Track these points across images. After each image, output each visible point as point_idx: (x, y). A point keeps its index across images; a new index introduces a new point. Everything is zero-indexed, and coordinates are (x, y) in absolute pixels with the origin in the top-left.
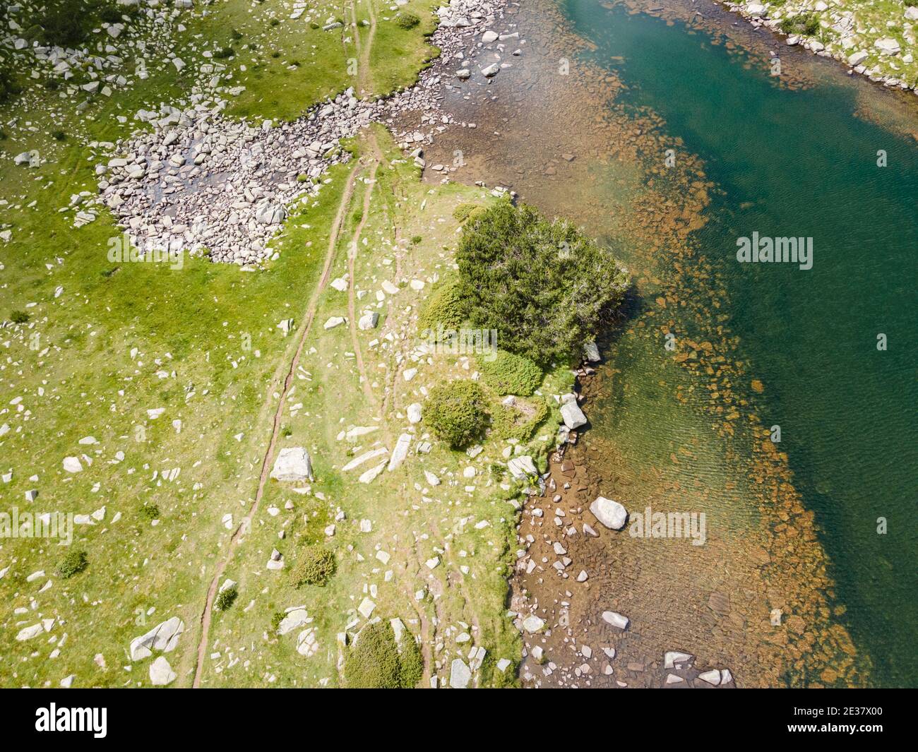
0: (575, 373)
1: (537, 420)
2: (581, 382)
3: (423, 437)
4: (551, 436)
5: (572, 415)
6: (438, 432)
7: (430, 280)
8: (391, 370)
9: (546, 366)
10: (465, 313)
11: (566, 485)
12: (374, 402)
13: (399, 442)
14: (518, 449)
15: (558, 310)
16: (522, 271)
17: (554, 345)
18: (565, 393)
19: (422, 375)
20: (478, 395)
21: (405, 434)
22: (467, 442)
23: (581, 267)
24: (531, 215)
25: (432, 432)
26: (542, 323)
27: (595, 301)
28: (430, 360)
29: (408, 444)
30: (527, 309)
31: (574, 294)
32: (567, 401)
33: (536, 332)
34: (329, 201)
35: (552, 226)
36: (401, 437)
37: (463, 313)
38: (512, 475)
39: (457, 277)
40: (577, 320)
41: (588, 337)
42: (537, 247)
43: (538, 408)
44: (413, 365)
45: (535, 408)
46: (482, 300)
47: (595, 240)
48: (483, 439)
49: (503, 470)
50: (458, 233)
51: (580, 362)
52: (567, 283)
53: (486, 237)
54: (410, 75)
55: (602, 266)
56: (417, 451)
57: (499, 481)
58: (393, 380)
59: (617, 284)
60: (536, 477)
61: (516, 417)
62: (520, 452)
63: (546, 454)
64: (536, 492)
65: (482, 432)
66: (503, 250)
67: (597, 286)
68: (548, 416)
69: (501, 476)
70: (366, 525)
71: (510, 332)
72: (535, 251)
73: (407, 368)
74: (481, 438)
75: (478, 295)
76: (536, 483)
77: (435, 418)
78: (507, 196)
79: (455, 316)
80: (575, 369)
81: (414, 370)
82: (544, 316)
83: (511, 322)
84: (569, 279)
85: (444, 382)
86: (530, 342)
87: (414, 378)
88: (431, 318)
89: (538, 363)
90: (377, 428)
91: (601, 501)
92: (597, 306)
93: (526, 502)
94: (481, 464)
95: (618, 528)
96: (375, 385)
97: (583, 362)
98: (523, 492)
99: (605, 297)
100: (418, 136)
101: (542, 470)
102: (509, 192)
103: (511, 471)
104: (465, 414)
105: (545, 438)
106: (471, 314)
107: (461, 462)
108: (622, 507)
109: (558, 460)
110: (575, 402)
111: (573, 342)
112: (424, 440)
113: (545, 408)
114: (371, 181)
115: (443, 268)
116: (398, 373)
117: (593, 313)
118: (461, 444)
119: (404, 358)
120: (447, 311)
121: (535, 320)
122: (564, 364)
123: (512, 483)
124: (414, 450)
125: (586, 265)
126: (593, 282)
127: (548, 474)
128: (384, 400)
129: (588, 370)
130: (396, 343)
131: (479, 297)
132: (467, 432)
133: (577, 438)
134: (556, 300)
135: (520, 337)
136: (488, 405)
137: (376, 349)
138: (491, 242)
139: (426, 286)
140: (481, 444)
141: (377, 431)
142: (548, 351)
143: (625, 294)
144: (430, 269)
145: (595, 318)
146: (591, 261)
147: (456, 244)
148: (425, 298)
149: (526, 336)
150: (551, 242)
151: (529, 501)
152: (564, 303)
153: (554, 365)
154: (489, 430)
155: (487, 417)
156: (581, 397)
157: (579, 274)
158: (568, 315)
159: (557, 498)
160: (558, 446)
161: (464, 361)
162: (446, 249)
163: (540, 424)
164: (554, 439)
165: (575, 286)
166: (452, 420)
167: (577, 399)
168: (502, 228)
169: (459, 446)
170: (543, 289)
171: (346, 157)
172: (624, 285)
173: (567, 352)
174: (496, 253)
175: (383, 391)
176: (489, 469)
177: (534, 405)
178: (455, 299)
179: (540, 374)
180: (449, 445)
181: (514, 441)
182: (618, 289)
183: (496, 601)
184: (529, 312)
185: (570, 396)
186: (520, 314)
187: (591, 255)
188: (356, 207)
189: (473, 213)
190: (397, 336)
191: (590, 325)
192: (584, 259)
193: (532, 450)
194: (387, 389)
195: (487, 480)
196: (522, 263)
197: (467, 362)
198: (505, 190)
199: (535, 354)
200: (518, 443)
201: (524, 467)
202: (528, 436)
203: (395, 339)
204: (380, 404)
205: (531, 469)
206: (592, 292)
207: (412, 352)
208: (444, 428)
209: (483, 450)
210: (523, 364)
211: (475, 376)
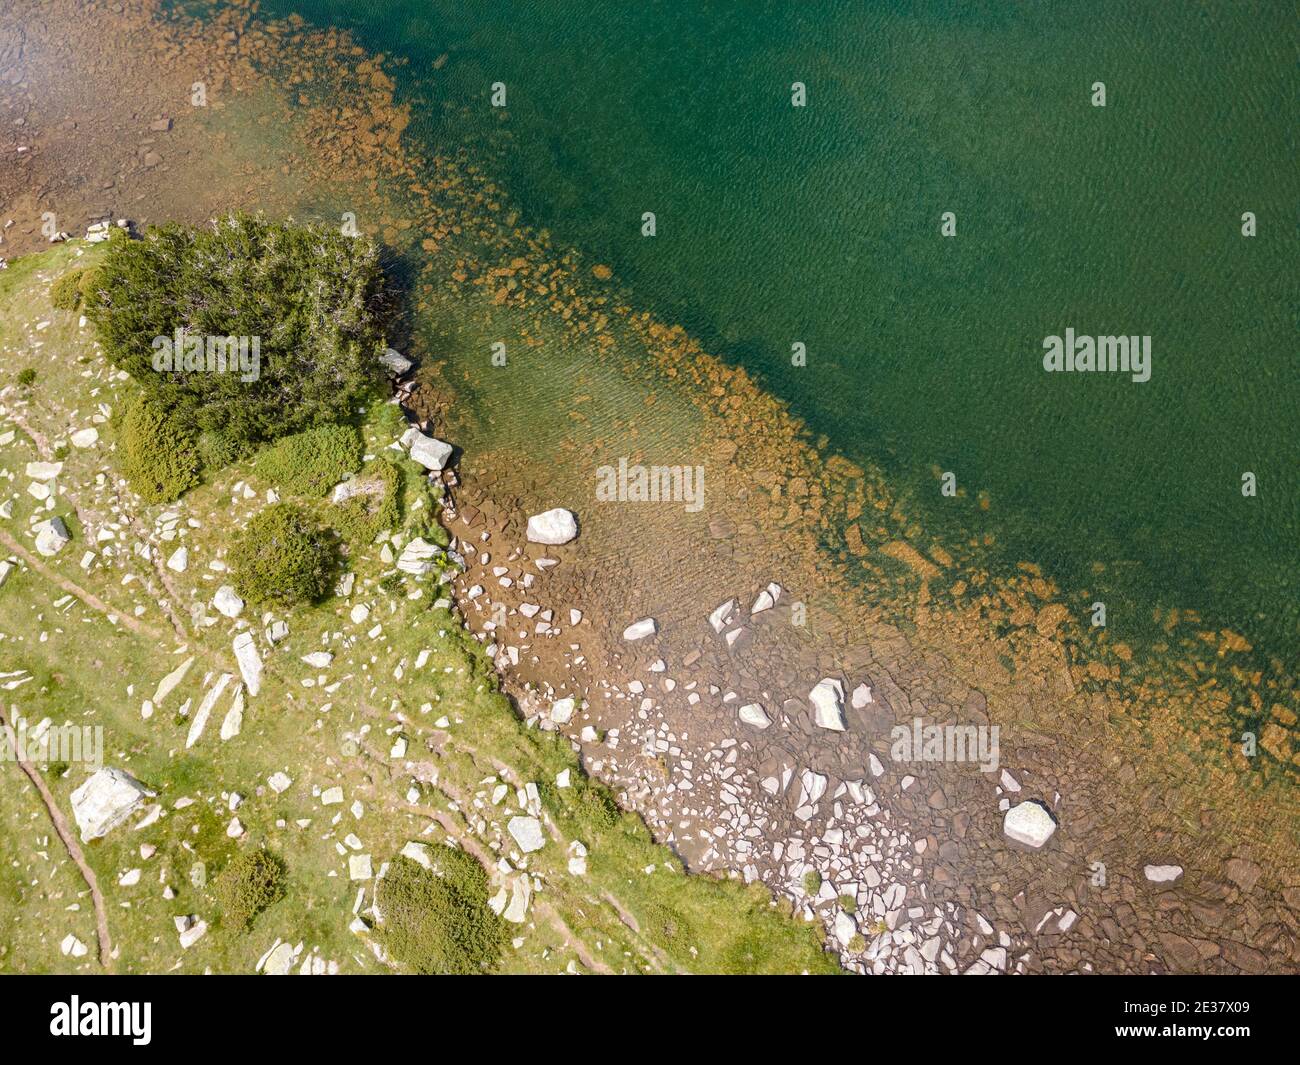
0: (395, 402)
1: (393, 490)
2: (411, 407)
3: (266, 621)
4: (424, 495)
5: (429, 453)
6: (279, 600)
7: (98, 419)
8: (147, 575)
9: (352, 417)
10: (189, 428)
11: (484, 536)
12: (157, 633)
13: (237, 652)
14: (397, 540)
15: (313, 340)
16: (224, 320)
17: (342, 386)
18: (401, 435)
19: (197, 548)
20: (294, 517)
21: (237, 637)
22: (327, 582)
23: (300, 264)
24: (174, 237)
25: (271, 607)
26: (306, 370)
27: (351, 296)
28: (193, 523)
29: (253, 645)
30: (271, 365)
31: (317, 305)
32: (411, 441)
33: (306, 385)
35: (217, 234)
36: (236, 645)
37: (187, 429)
38: (412, 576)
39: (137, 388)
40: (346, 337)
41: (377, 347)
42: (220, 275)
43: (384, 475)
44: (170, 547)
45: (379, 478)
46: (200, 395)
47: (290, 219)
48: (345, 562)
49: (398, 578)
50: (86, 327)
51: (390, 384)
52: (298, 297)
53: (132, 306)
55: (326, 246)
56: (272, 644)
57: (403, 594)
58: (160, 585)
59: (362, 258)
60: (443, 554)
61: (364, 506)
62: (401, 543)
63: (434, 520)
64: (456, 572)
65: (337, 556)
66: (174, 310)
67: (339, 276)
68: (401, 475)
69: (401, 586)
70: (279, 782)
71: (274, 409)
72: (220, 283)
73: (168, 556)
74: (342, 564)
75: (189, 392)
76: (449, 562)
77: (261, 586)
78: (118, 233)
79: (180, 440)
80: (391, 396)
81: (181, 552)
82: (301, 359)
83: (264, 395)
84: (296, 290)
85: (237, 534)
86: (309, 404)
87: (191, 558)
88: (147, 467)
89: (339, 421)
90: (192, 659)
91: (535, 522)
92: (357, 301)
93: (453, 592)
94: (367, 593)
95: (573, 535)
96: (140, 611)
97: (394, 381)
98: (441, 583)
99: (359, 283)
101: (444, 542)
102: (114, 225)
103: (409, 571)
104: (297, 552)
105: (419, 503)
106: (200, 423)
107: (339, 612)
108: (561, 510)
109: (453, 516)
110: (421, 435)
111: (363, 366)
112: (270, 624)
113: (392, 469)
115: (104, 389)
116: (161, 571)
117: (359, 313)
118: (321, 591)
119: (153, 546)
120: (161, 442)
121: (293, 371)
122: (373, 400)
123: (419, 585)
124: (266, 645)
125: (304, 257)
126: (330, 274)
127: (454, 541)
128: (170, 619)
129: (407, 386)
130: (123, 536)
131: (193, 393)
132: (317, 572)
133: (456, 474)
134: (300, 327)
135: (291, 406)
136: (318, 519)
137: (98, 565)
138: (146, 308)
139: (100, 431)
140: (347, 571)
141: (195, 664)
142: (340, 398)
143: (380, 264)
144: (86, 405)
145: (367, 317)
146: (306, 248)
147: (96, 345)
148: (113, 447)
149: (298, 399)
150: (232, 256)
151: (455, 588)
152: (314, 325)
153: (362, 410)
154: (344, 546)
155: (328, 534)
156: (424, 425)
157: (304, 276)
158: (329, 336)
159: (485, 558)
160: (441, 501)
161: (242, 489)
162: (86, 361)
163: (400, 493)
164: (431, 496)
165: (311, 294)
166: (286, 572)
167: (421, 430)
168: (147, 280)
169: (320, 595)
170: (272, 325)
172: (371, 252)
173: (364, 383)
174: (167, 319)
175: (158, 610)
176: (381, 590)
177: (375, 475)
178: (160, 418)
179: (353, 432)
180: (307, 604)
181: (384, 536)
182: (366, 262)
183: (504, 723)
184: (278, 366)
185: (410, 433)
186: (268, 378)
187: (300, 242)
189: (84, 284)
190: (116, 527)
191: (368, 331)
192: (295, 252)
193: (414, 528)
194: (163, 603)
195: (388, 606)
196: (216, 309)
197: (247, 487)
198: (106, 224)
199: (327, 413)
200: (391, 535)
201: (420, 555)
202: (397, 516)
203: (117, 533)
204: (168, 629)
205: (430, 550)
206: (338, 287)
207: (158, 531)
208: (283, 589)
209: (356, 576)
210: (322, 436)
211: (271, 497)
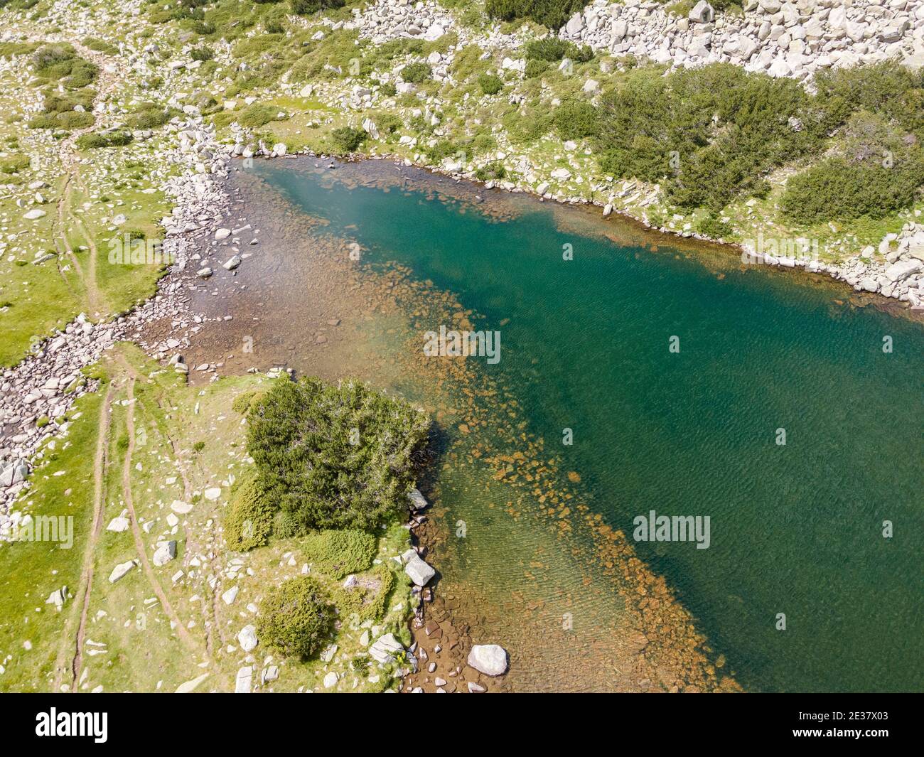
0: (408, 527)
1: (386, 591)
2: (417, 534)
3: (266, 662)
4: (405, 602)
5: (418, 571)
6: (281, 649)
7: (226, 484)
8: (207, 599)
9: (376, 530)
10: (275, 505)
11: (437, 649)
12: (195, 645)
13: (238, 680)
14: (376, 630)
15: (371, 469)
16: (322, 442)
17: (378, 506)
18: (404, 551)
19: (245, 591)
20: (314, 589)
21: (243, 668)
22: (318, 646)
23: (380, 419)
24: (314, 385)
25: (274, 652)
26: (359, 488)
27: (404, 448)
28: (250, 571)
29: (250, 678)
30: (339, 479)
31: (381, 448)
32: (409, 559)
33: (356, 499)
34: (83, 438)
35: (339, 389)
36: (239, 674)
37: (272, 506)
38: (377, 663)
39: (255, 471)
40: (392, 473)
41: (409, 486)
42: (331, 414)
43: (383, 578)
44: (230, 583)
45: (379, 579)
46: (289, 486)
47: (384, 390)
48: (335, 635)
49: (367, 661)
50: (244, 425)
51: (409, 513)
52: (371, 440)
53: (274, 420)
54: (148, 286)
55: (399, 413)
56: (263, 682)
57: (366, 675)
58: (212, 610)
59: (419, 425)
60: (404, 653)
61: (362, 597)
62: (377, 633)
63: (406, 623)
64: (408, 671)
65: (331, 628)
66: (296, 428)
67: (401, 433)
68: (395, 582)
69: (366, 668)
71: (329, 509)
72: (329, 419)
73: (225, 590)
74: (332, 635)
75: (283, 482)
76: (406, 660)
77: (274, 634)
78: (285, 375)
79: (265, 512)
80: (406, 522)
81: (235, 589)
82: (359, 480)
83: (327, 498)
84: (371, 434)
85: (273, 589)
86: (352, 511)
87: (237, 597)
88: (238, 524)
89: (367, 530)
90: (207, 675)
91: (476, 649)
92: (407, 452)
93: (401, 686)
94: (341, 665)
95: (503, 671)
96: (191, 624)
97: (412, 512)
98: (395, 676)
99: (412, 441)
100: (172, 343)
101: (407, 643)
102: (285, 371)
103: (375, 657)
104: (306, 616)
105: (399, 607)
106: (282, 504)
107: (317, 673)
108: (499, 647)
109: (420, 625)
110: (417, 556)
111: (395, 496)
112: (268, 665)
113: (390, 575)
114: (130, 402)
115: (237, 466)
116: (217, 600)
117: (405, 460)
118: (311, 651)
119: (219, 579)
120: (254, 510)
121: (350, 487)
122: (393, 522)
123: (380, 671)
124: (259, 682)
125: (384, 416)
126: (396, 431)
127: (414, 645)
128: (206, 638)
129: (419, 519)
130: (205, 566)
131: (285, 483)
132: (314, 636)
133: (432, 594)
134: (366, 459)
135: (341, 510)
136: (328, 596)
137: (182, 582)
138: (281, 423)
139: (223, 492)
140: (334, 642)
141: (208, 679)
142: (374, 514)
143: (428, 432)
144: (223, 473)
145: (409, 464)
146: (387, 411)
147: (244, 437)
148: (225, 504)
149: (347, 506)
150: (342, 404)
151: (404, 683)
152: (374, 459)
153: (384, 527)
154: (338, 622)
155: (331, 609)
156: (421, 549)
157: (380, 427)
158: (381, 470)
159: (432, 667)
160: (415, 610)
161: (289, 557)
162: (234, 446)
163: (390, 594)
164: (409, 604)
165: (380, 440)
166: (294, 628)
167: (418, 553)
168: (289, 406)
169: (309, 655)
170: (349, 453)
171: (93, 385)
172: (425, 424)
173: (392, 508)
174: (290, 432)
175: (203, 628)
176: (351, 666)
177: (377, 576)
178: (259, 494)
179: (373, 540)
180: (298, 658)
181: (368, 623)
182: (421, 429)
184: (342, 480)
185: (410, 552)
186: (333, 486)
187: (385, 406)
188: (119, 433)
189: (254, 400)
190: (204, 558)
191: (407, 473)
192: (379, 412)
193: (390, 624)
194: (207, 624)
195: (352, 681)
196: (320, 434)
197: (293, 557)
198: (280, 369)
199: (361, 522)
200: (373, 624)
201: (388, 648)
202: (381, 612)
203: (202, 563)
204: (203, 645)
205: (396, 646)
206: (398, 440)
207: (227, 570)
208: (286, 641)
209: (338, 648)
210: (353, 537)
211: (305, 569)
